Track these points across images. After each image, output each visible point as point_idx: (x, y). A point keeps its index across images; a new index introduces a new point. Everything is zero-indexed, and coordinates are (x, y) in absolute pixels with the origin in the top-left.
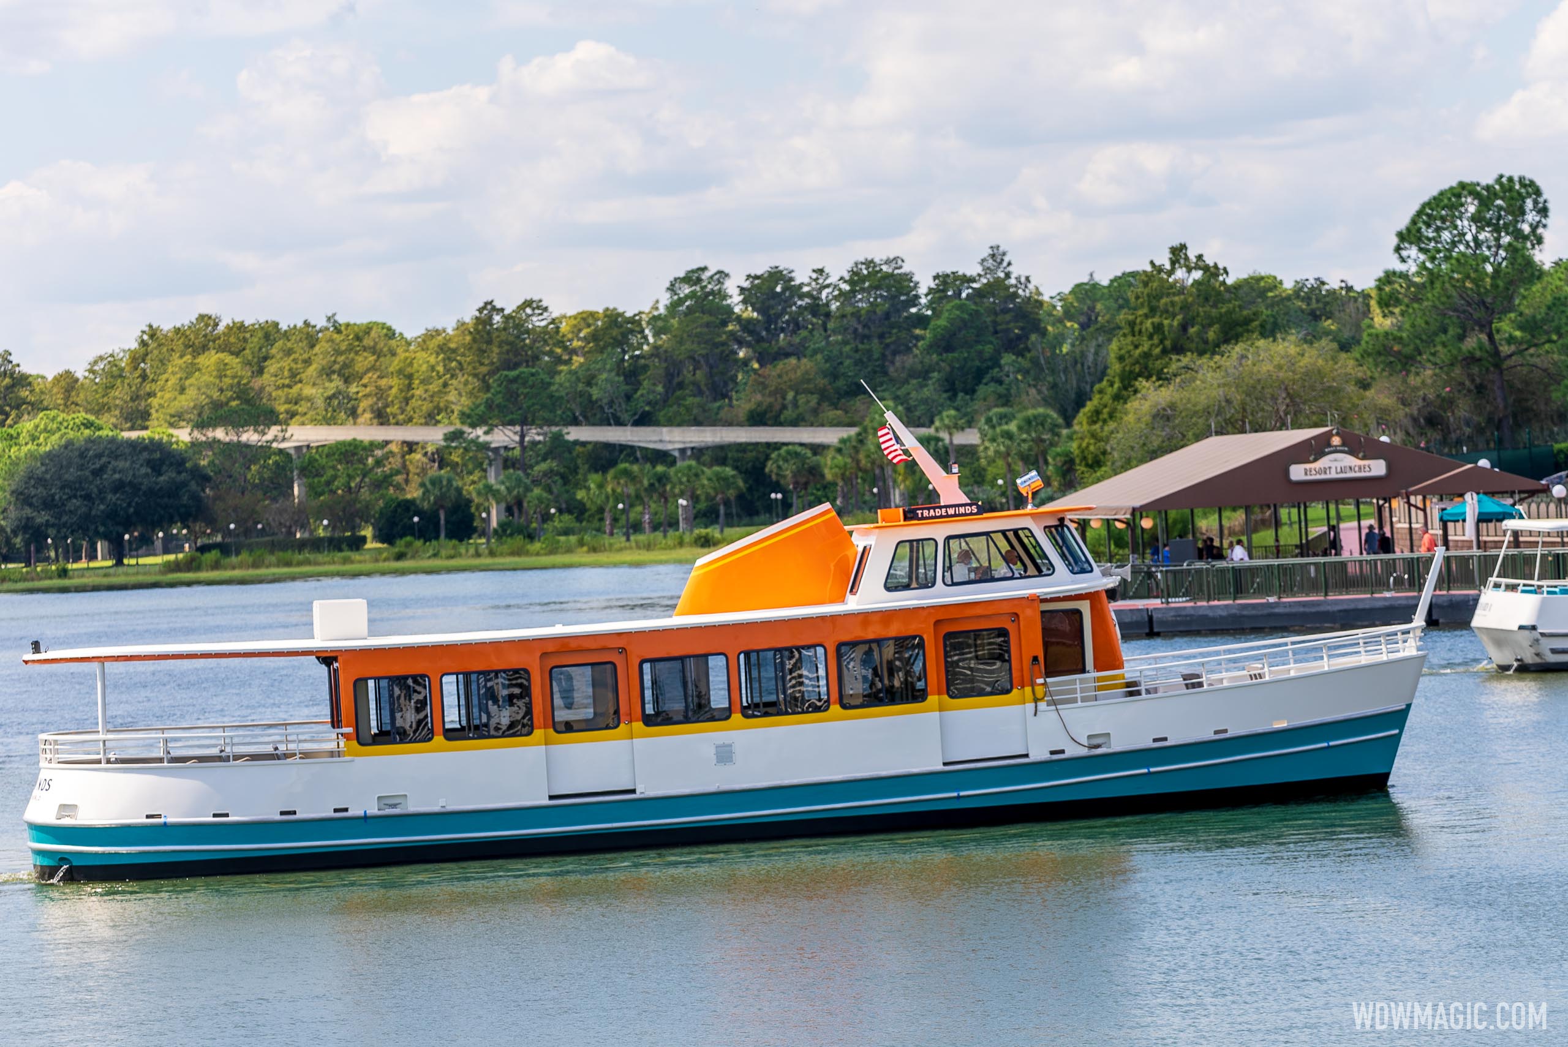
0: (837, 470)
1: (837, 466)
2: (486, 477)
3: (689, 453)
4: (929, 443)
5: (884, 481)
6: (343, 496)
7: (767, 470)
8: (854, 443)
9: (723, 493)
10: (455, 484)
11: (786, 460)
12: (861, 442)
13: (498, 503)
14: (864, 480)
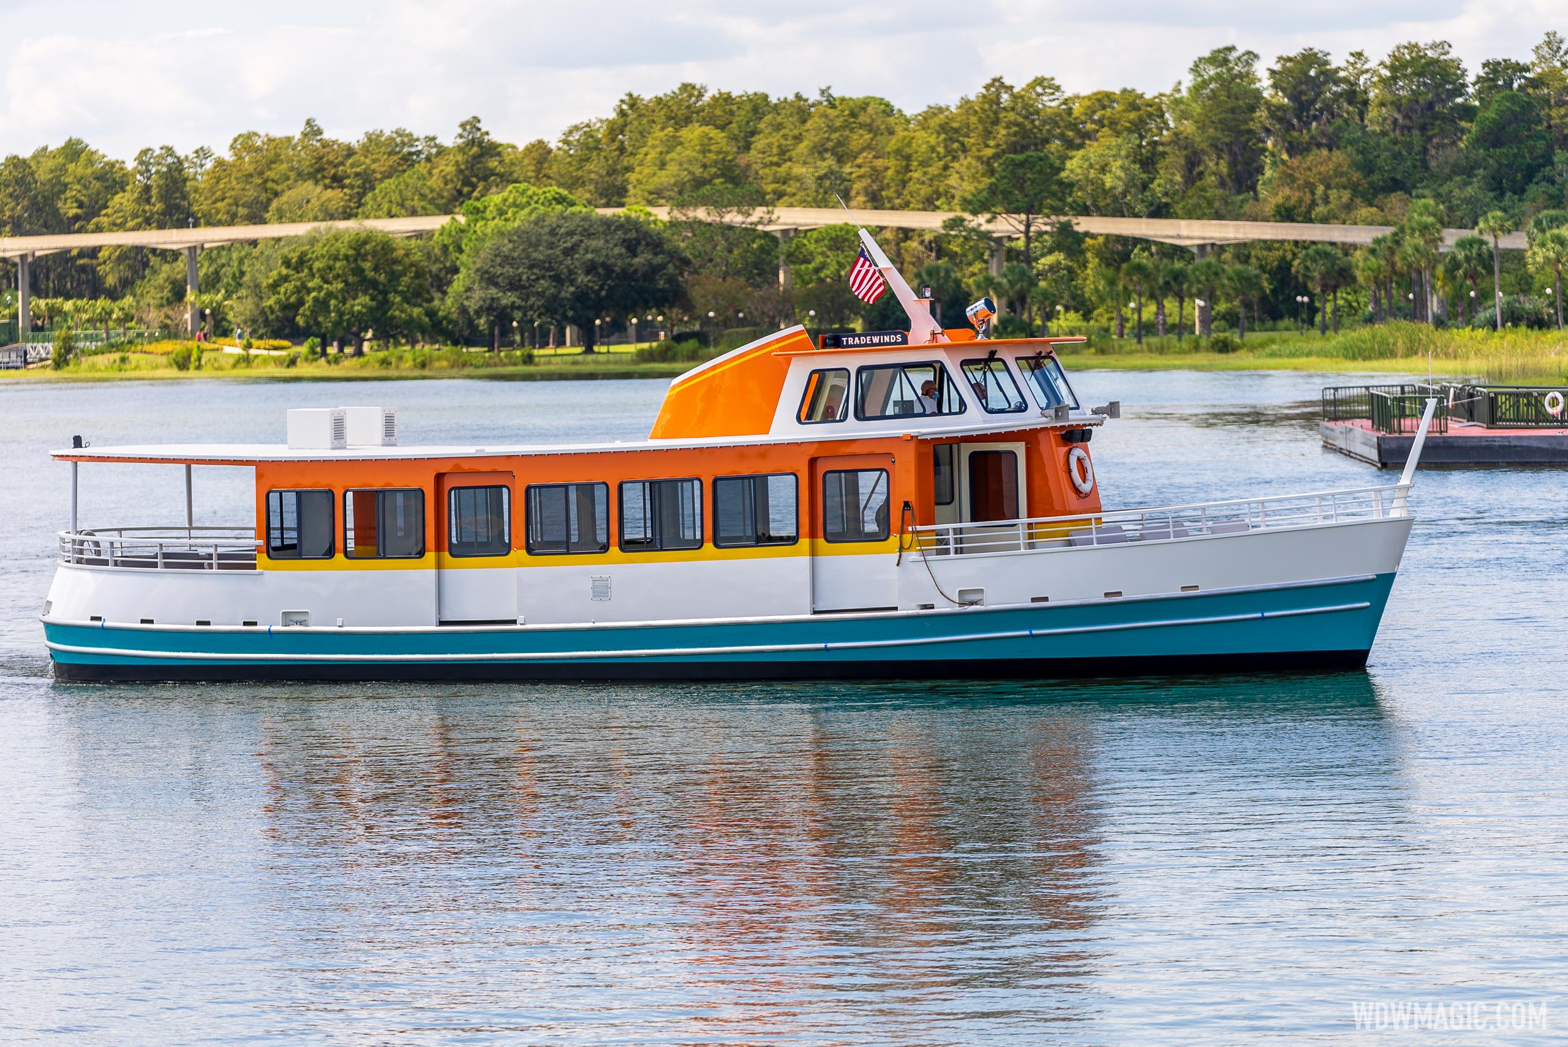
0: (1370, 273)
1: (1369, 269)
2: (987, 269)
3: (1209, 249)
4: (1471, 246)
5: (1421, 286)
6: (831, 285)
7: (1293, 270)
8: (1390, 244)
9: (1243, 294)
10: (953, 275)
11: (1314, 261)
12: (1397, 243)
13: (999, 297)
14: (1399, 285)
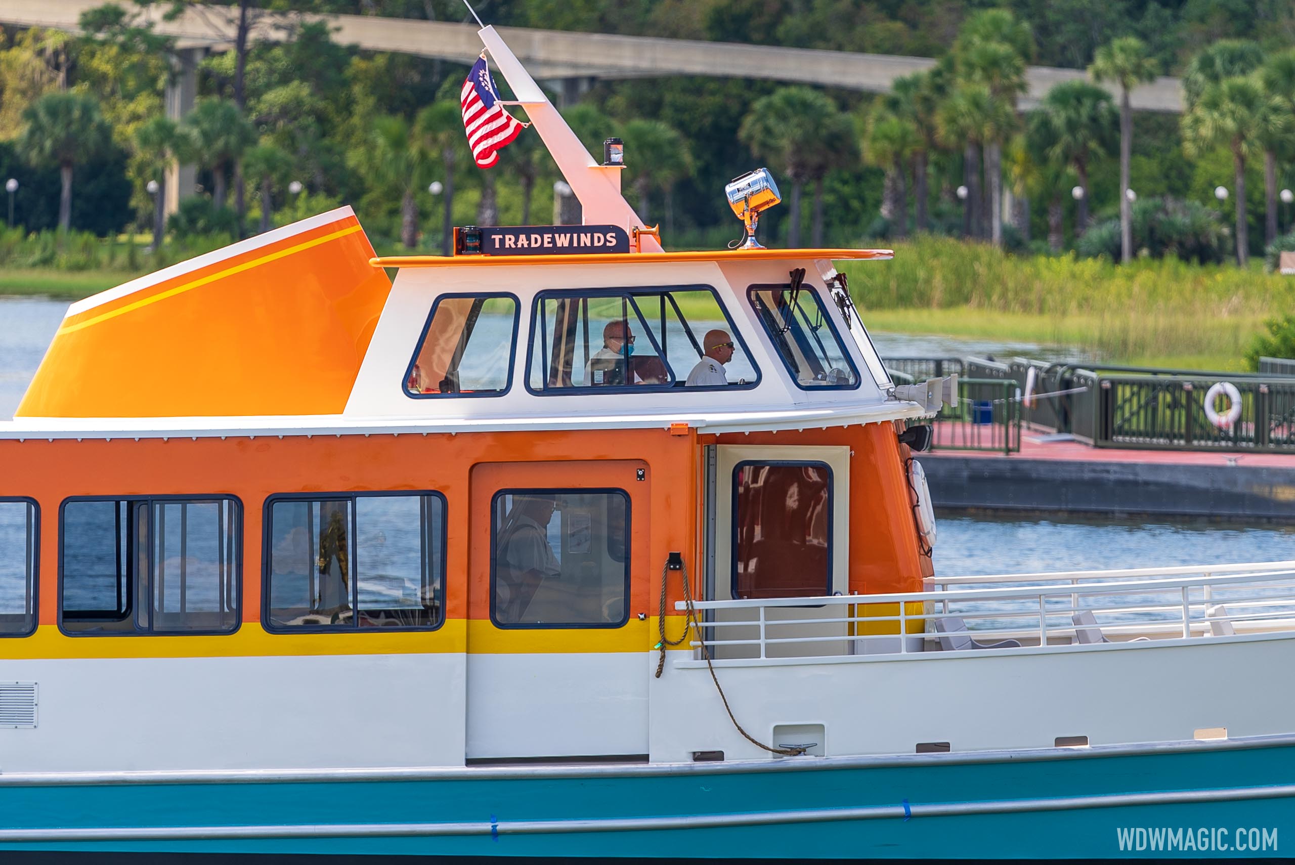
0: (885, 145)
1: (886, 137)
2: (161, 108)
3: (584, 87)
4: (1079, 101)
5: (982, 173)
7: (742, 134)
8: (926, 92)
9: (647, 175)
10: (97, 117)
11: (782, 117)
12: (941, 90)
13: (183, 163)
14: (941, 169)
